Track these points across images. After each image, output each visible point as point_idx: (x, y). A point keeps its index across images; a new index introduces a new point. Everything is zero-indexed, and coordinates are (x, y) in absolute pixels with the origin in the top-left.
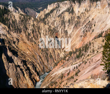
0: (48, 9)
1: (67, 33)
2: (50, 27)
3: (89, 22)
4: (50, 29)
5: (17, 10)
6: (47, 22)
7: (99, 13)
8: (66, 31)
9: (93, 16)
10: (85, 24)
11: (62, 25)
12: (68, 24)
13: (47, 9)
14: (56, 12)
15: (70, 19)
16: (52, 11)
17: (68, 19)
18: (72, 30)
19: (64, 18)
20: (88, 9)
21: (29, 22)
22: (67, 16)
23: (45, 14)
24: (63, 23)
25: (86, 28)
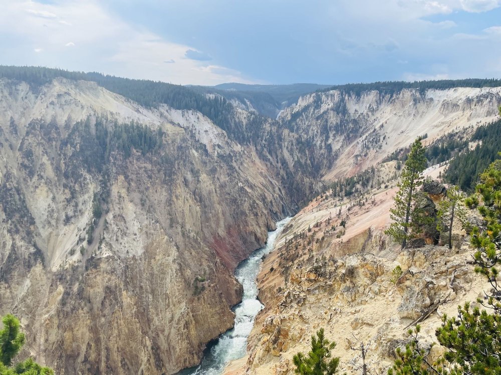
0: (298, 104)
1: (331, 148)
2: (300, 136)
3: (374, 131)
4: (299, 141)
5: (245, 103)
6: (295, 127)
7: (395, 114)
8: (330, 145)
9: (382, 121)
10: (367, 134)
11: (322, 134)
12: (334, 132)
13: (296, 105)
14: (312, 110)
15: (339, 123)
16: (306, 108)
17: (335, 123)
18: (340, 144)
19: (327, 121)
20: (375, 107)
21: (264, 127)
22: (333, 119)
23: (293, 113)
24: (325, 130)
25: (367, 141)
